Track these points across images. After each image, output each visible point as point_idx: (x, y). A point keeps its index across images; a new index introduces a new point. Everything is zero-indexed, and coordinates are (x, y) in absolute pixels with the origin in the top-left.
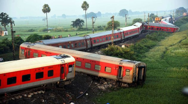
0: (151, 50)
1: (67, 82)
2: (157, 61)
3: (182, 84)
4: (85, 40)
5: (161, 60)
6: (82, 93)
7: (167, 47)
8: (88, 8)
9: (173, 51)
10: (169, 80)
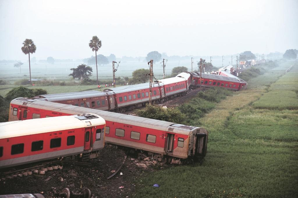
0: (207, 115)
1: (93, 154)
2: (218, 130)
3: (259, 161)
4: (107, 96)
5: (224, 129)
6: (114, 171)
7: (231, 111)
8: (100, 47)
9: (240, 117)
10: (239, 156)
